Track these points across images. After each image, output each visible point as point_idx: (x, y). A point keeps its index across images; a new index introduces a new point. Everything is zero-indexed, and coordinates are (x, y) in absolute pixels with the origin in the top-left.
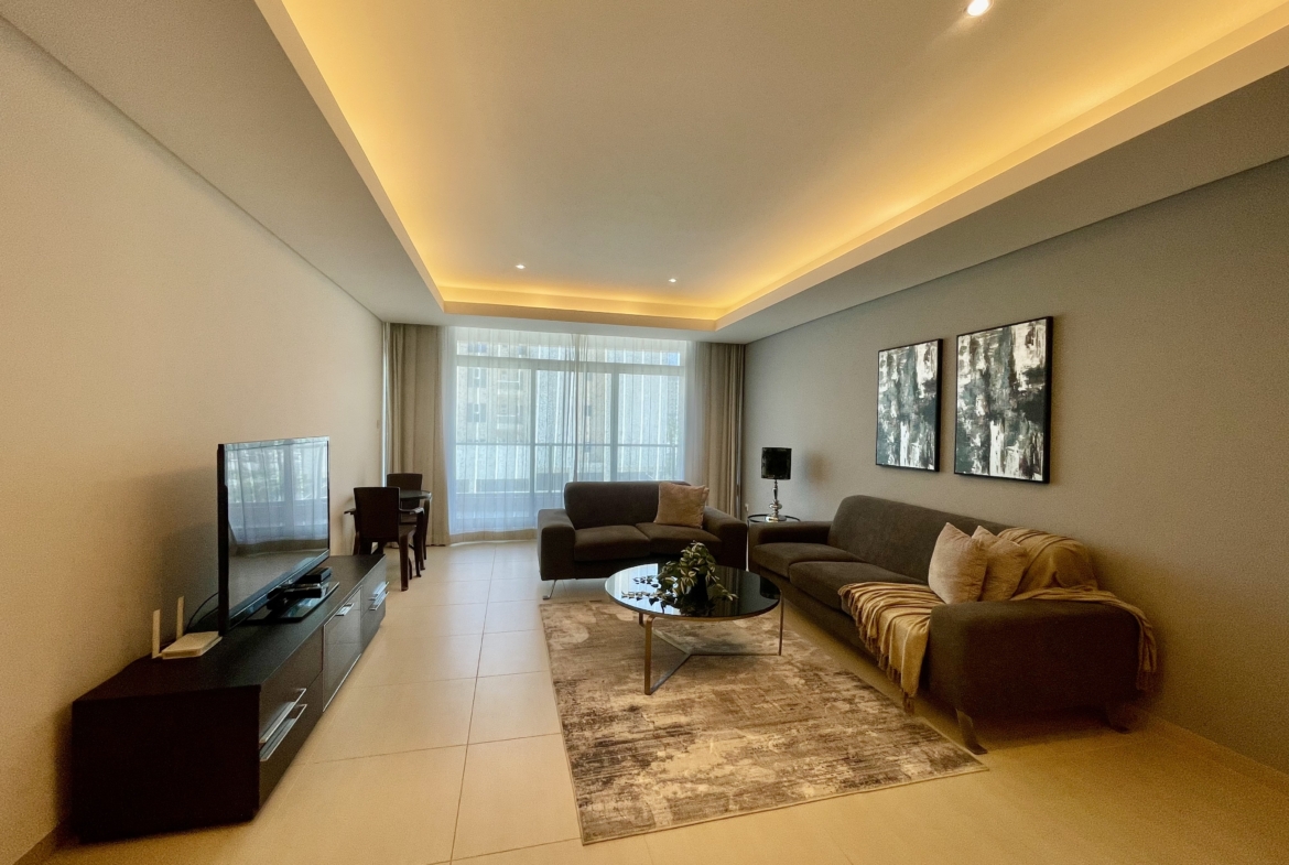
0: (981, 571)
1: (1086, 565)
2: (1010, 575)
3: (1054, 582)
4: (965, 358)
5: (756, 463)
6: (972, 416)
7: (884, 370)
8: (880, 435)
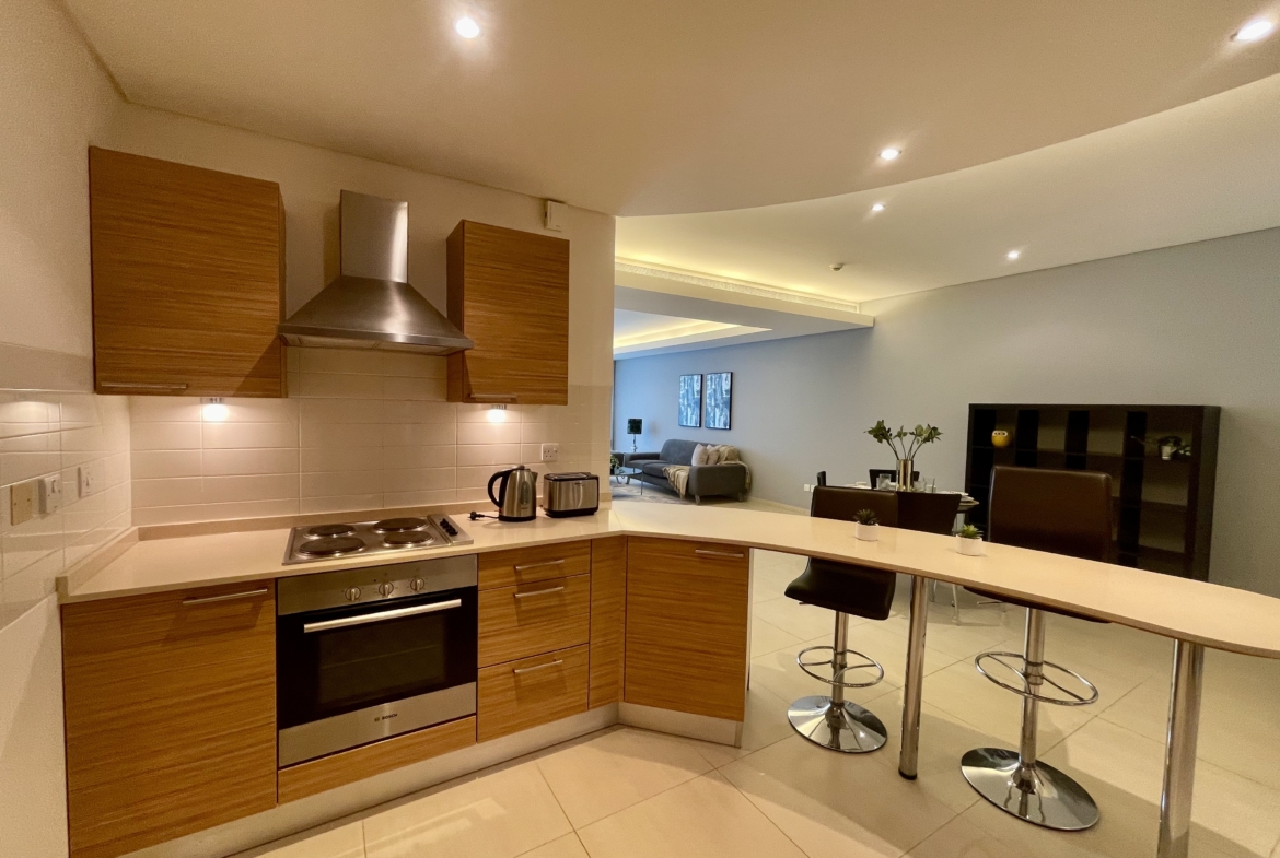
0: (706, 457)
1: (737, 455)
2: (714, 458)
3: (727, 459)
4: (709, 383)
5: (625, 426)
6: (710, 405)
7: (682, 384)
8: (680, 413)
